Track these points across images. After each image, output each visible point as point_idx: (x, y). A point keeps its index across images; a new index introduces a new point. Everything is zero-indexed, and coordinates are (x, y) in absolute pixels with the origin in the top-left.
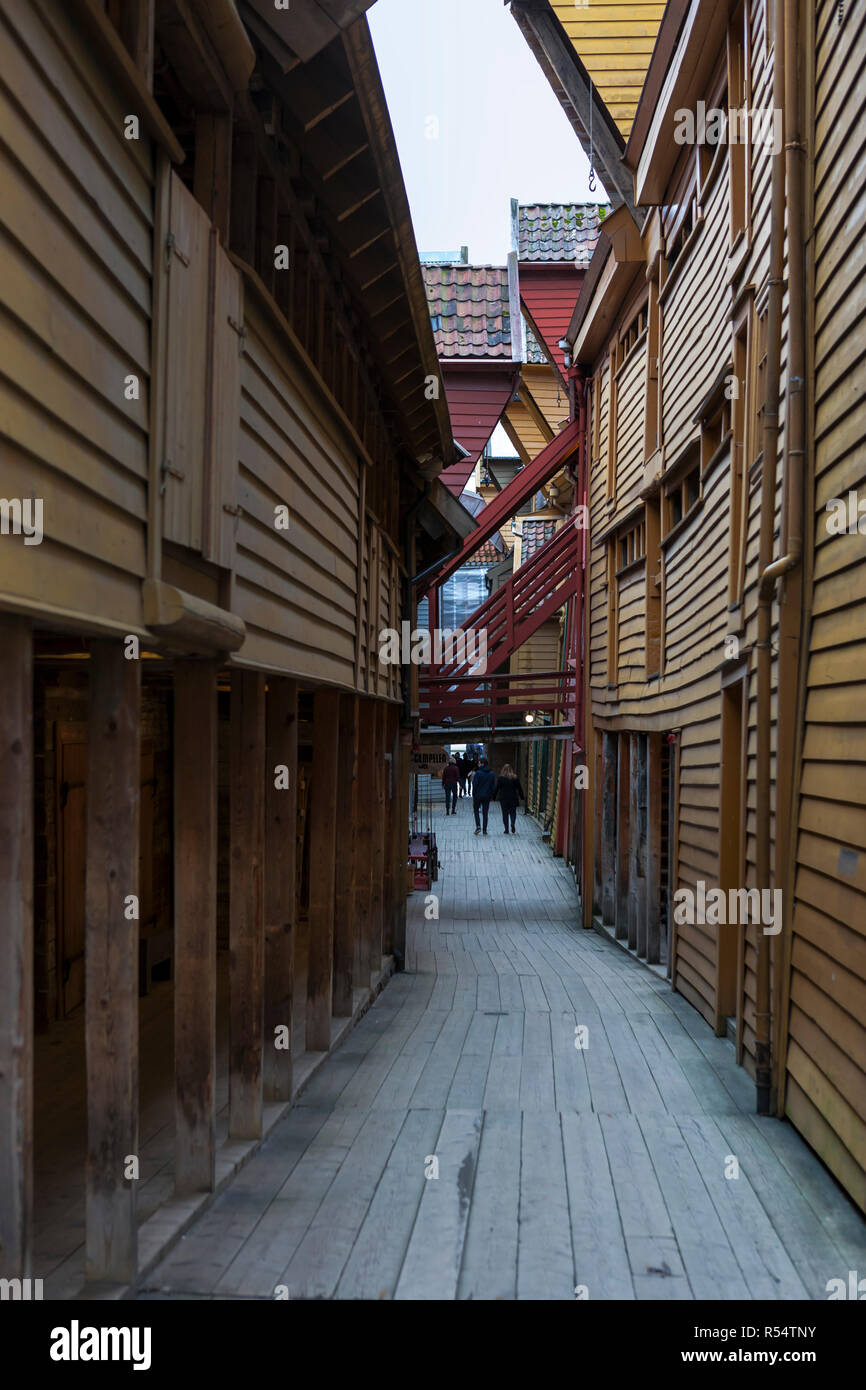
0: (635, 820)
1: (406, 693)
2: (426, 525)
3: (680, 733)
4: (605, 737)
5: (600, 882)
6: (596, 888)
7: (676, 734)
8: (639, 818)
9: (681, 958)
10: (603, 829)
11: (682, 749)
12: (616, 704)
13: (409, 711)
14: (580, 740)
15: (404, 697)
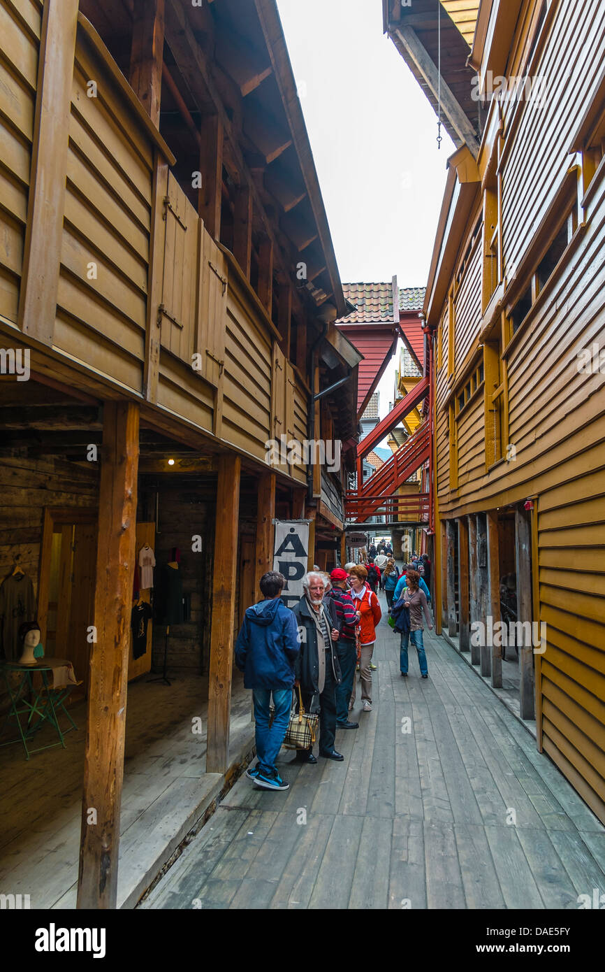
0: (476, 577)
1: (309, 479)
2: (327, 360)
3: (538, 499)
4: (448, 524)
5: (446, 610)
6: (444, 613)
7: (533, 501)
8: (478, 574)
9: (546, 718)
10: (448, 579)
11: (539, 514)
12: (457, 500)
13: (312, 493)
14: (432, 528)
15: (308, 482)
